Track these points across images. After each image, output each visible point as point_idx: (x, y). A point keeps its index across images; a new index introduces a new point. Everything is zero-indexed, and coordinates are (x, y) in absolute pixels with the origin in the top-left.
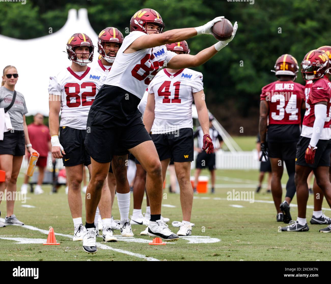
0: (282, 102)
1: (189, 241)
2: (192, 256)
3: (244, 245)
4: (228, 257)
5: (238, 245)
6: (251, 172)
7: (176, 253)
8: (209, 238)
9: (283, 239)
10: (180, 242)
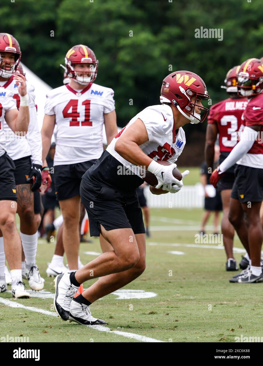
0: (234, 124)
1: (118, 296)
2: (122, 314)
3: (186, 300)
4: (166, 315)
5: (178, 301)
6: (194, 210)
7: (102, 312)
8: (144, 292)
9: (233, 293)
10: (107, 298)
